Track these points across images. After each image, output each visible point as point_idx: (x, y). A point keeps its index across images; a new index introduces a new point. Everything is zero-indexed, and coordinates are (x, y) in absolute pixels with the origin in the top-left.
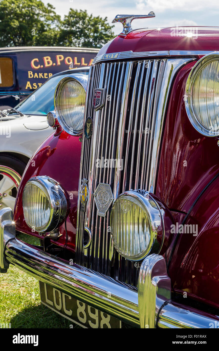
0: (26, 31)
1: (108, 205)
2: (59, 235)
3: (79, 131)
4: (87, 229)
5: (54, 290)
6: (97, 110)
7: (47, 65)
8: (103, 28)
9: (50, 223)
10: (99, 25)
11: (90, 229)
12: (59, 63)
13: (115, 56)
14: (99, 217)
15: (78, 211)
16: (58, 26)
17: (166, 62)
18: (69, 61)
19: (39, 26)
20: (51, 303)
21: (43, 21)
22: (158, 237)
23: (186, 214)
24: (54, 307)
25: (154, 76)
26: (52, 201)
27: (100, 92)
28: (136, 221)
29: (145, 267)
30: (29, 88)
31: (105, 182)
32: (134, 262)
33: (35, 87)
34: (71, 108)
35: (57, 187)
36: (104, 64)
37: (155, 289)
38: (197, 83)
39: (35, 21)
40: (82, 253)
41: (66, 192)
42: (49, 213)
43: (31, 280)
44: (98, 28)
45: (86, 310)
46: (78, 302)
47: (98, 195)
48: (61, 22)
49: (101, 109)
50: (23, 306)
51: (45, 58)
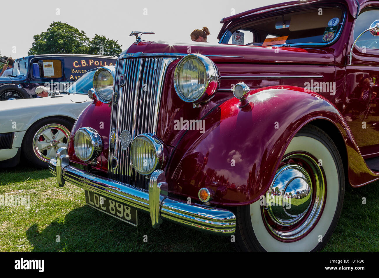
0: (68, 47)
1: (128, 143)
2: (97, 162)
3: (109, 100)
4: (115, 158)
5: (95, 195)
6: (121, 87)
7: (83, 65)
8: (116, 46)
9: (92, 155)
10: (113, 44)
11: (117, 158)
12: (91, 65)
13: (132, 55)
14: (123, 150)
15: (110, 147)
16: (88, 44)
17: (162, 59)
18: (97, 63)
19: (76, 44)
20: (93, 203)
21: (78, 41)
22: (159, 160)
23: (175, 147)
24: (94, 206)
25: (155, 68)
26: (93, 142)
27: (123, 76)
28: (147, 152)
29: (153, 178)
30: (72, 78)
31: (127, 130)
32: (145, 176)
33: (76, 78)
34: (104, 87)
35: (96, 134)
36: (126, 60)
37: (159, 190)
38: (181, 72)
39: (73, 41)
40: (112, 173)
41: (101, 136)
42: (91, 150)
43: (77, 192)
44: (113, 46)
45: (115, 206)
46: (110, 201)
47: (122, 138)
48: (90, 42)
49: (124, 87)
50: (73, 207)
51: (82, 61)
